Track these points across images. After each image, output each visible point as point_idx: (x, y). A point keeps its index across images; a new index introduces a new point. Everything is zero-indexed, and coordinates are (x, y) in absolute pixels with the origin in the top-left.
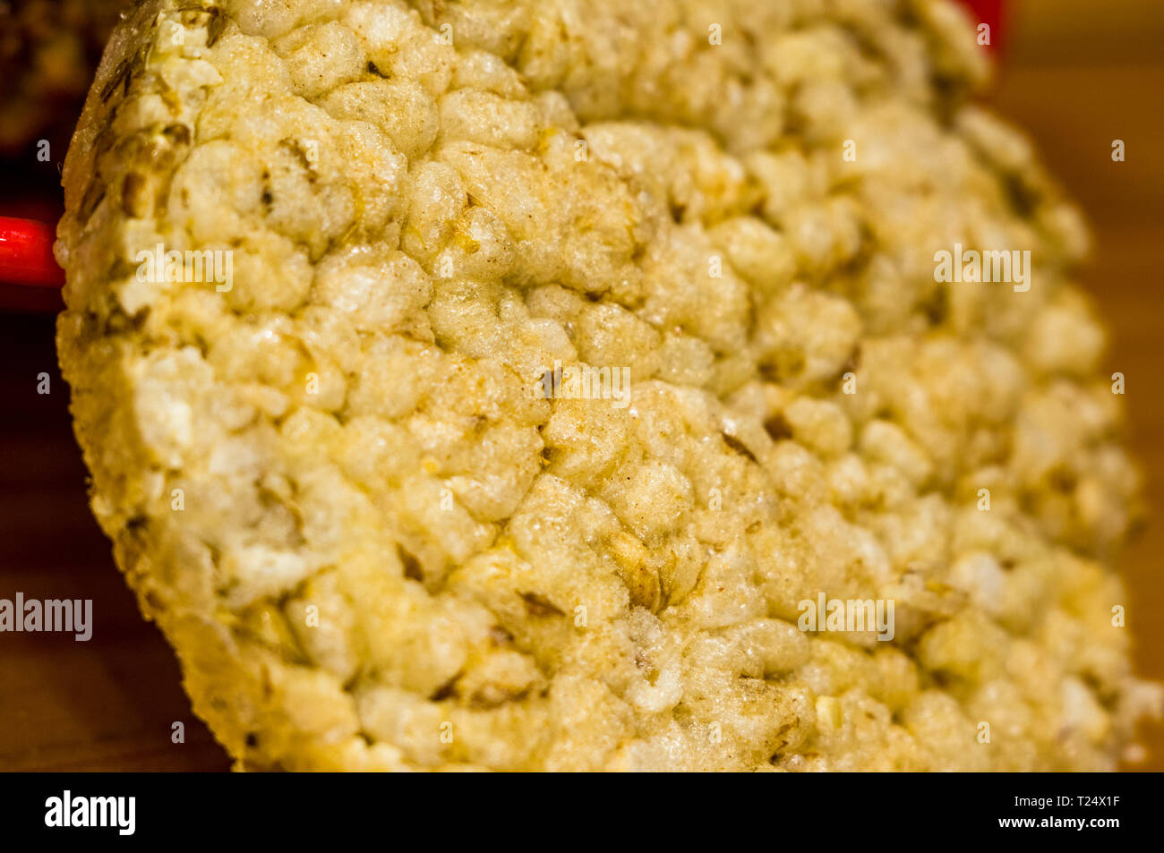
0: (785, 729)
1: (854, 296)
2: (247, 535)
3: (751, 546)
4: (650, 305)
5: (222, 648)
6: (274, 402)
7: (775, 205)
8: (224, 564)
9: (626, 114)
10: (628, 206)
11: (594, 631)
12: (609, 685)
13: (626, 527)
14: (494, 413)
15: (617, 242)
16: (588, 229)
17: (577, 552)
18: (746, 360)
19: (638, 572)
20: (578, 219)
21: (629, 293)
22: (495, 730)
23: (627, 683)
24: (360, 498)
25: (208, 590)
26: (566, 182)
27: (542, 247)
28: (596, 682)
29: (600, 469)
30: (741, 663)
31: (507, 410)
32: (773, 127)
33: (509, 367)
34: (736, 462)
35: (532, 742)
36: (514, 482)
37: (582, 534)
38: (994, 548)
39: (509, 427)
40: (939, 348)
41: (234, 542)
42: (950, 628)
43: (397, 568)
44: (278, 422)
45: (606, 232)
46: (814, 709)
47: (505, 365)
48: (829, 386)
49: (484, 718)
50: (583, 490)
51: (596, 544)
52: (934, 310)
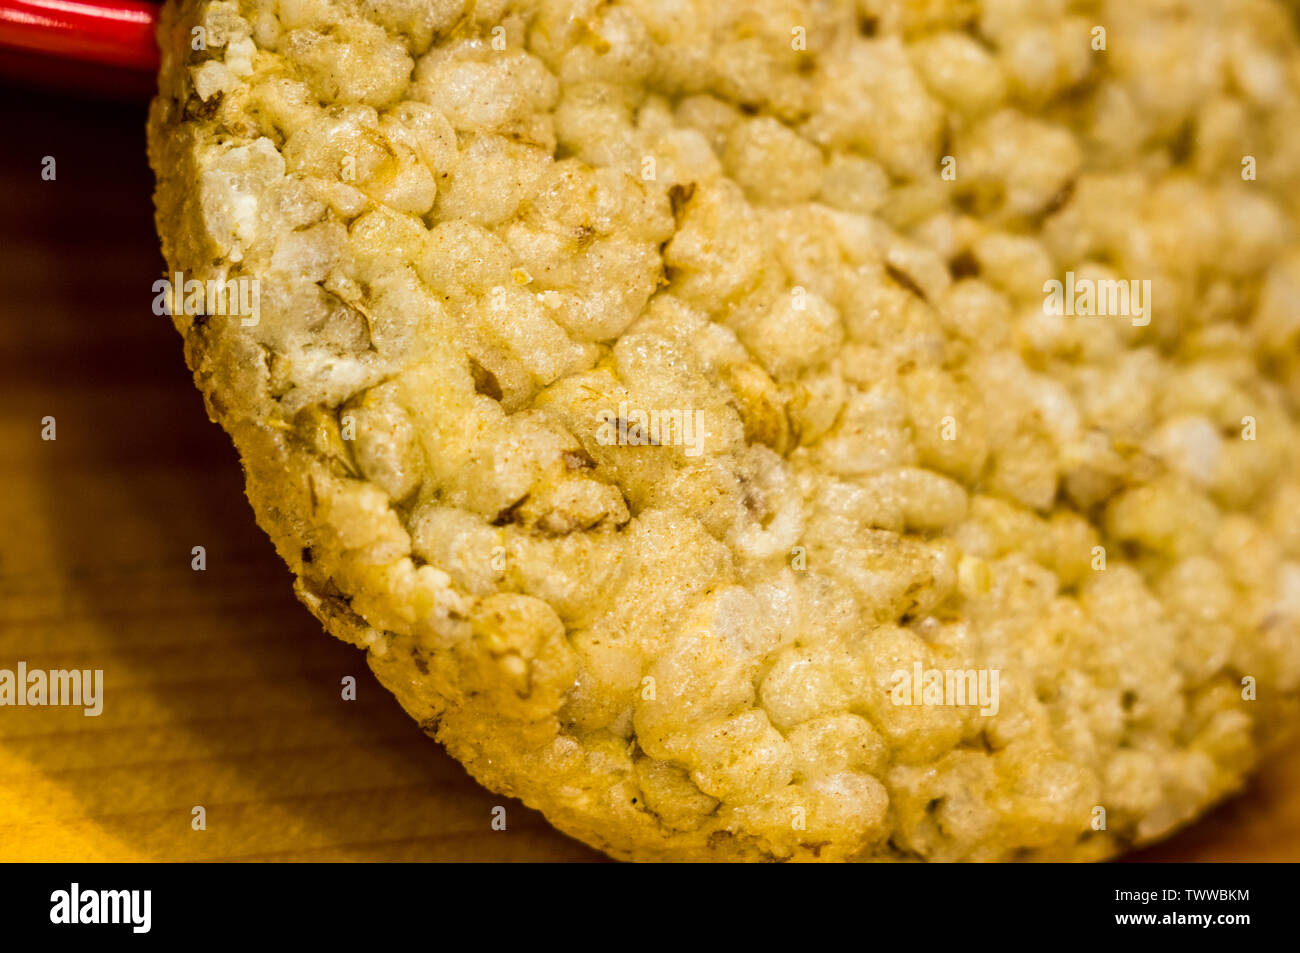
0: (914, 588)
1: (1080, 127)
2: (309, 338)
3: (903, 387)
4: (815, 122)
5: (274, 454)
6: (348, 200)
7: (992, 22)
8: (280, 365)
11: (695, 465)
12: (704, 524)
13: (756, 359)
14: (604, 223)
15: (779, 52)
16: (747, 35)
17: (685, 379)
18: (933, 189)
19: (759, 405)
20: (736, 24)
21: (790, 106)
22: (557, 561)
23: (728, 524)
24: (435, 305)
25: (261, 393)
27: (689, 52)
28: (690, 520)
29: (724, 293)
30: (873, 513)
31: (620, 222)
33: (632, 178)
34: (896, 297)
35: (598, 577)
36: (619, 300)
37: (697, 359)
38: (1214, 414)
39: (619, 240)
40: (1179, 190)
41: (293, 341)
42: (1142, 495)
43: (468, 383)
44: (350, 222)
45: (769, 39)
46: (956, 570)
47: (626, 175)
48: (1034, 223)
49: (545, 548)
50: (704, 314)
51: (712, 373)
52: (1180, 147)
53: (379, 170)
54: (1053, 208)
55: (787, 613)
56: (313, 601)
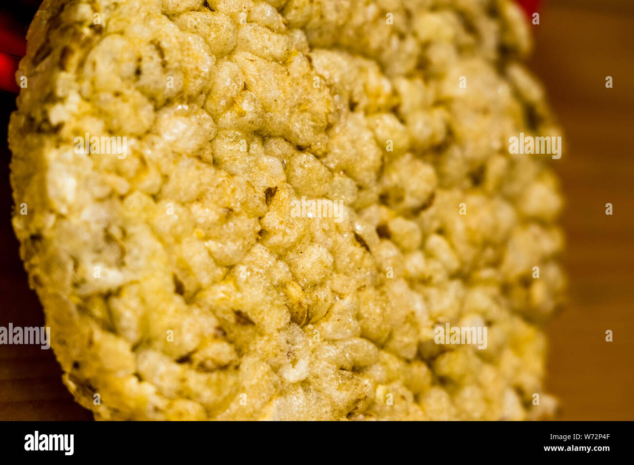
0: (358, 401)
1: (437, 165)
2: (95, 256)
3: (358, 297)
4: (330, 157)
5: (70, 315)
6: (122, 186)
7: (404, 109)
8: (80, 271)
9: (335, 45)
10: (328, 102)
11: (269, 335)
12: (271, 366)
13: (295, 279)
14: (237, 209)
15: (319, 121)
16: (305, 111)
17: (267, 290)
18: (375, 191)
19: (297, 305)
20: (300, 104)
21: (320, 149)
22: (208, 384)
23: (280, 366)
24: (159, 246)
25: (68, 283)
26: (298, 84)
27: (279, 117)
28: (265, 363)
29: (287, 246)
30: (342, 362)
31: (244, 207)
32: (411, 64)
33: (250, 183)
34: (359, 251)
36: (241, 247)
37: (272, 280)
38: (483, 314)
39: (244, 217)
40: (475, 199)
41: (87, 258)
42: (453, 355)
43: (171, 288)
44: (122, 198)
45: (314, 114)
46: (375, 391)
47: (248, 181)
48: (415, 213)
49: (203, 377)
50: (276, 256)
51: (278, 286)
52: (477, 177)
53: (138, 172)
54: (425, 206)
55: (302, 412)
56: (72, 386)
